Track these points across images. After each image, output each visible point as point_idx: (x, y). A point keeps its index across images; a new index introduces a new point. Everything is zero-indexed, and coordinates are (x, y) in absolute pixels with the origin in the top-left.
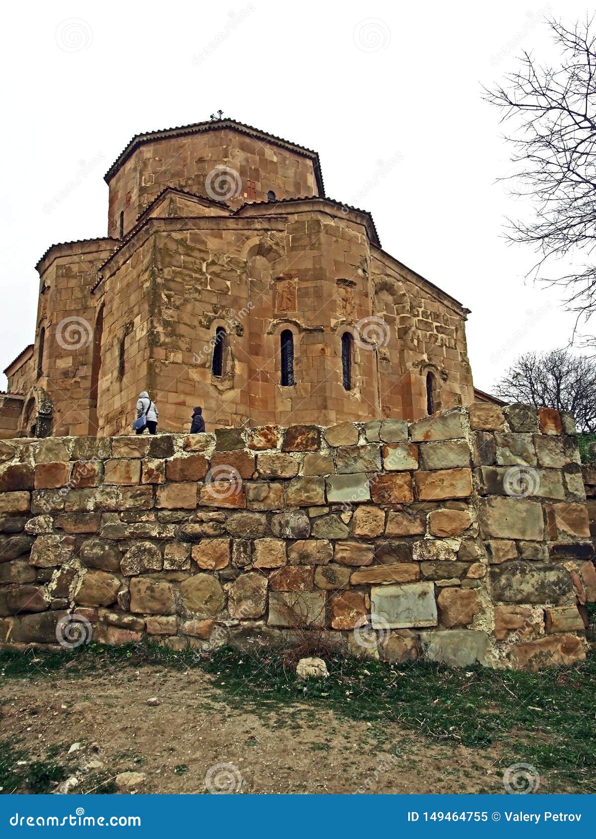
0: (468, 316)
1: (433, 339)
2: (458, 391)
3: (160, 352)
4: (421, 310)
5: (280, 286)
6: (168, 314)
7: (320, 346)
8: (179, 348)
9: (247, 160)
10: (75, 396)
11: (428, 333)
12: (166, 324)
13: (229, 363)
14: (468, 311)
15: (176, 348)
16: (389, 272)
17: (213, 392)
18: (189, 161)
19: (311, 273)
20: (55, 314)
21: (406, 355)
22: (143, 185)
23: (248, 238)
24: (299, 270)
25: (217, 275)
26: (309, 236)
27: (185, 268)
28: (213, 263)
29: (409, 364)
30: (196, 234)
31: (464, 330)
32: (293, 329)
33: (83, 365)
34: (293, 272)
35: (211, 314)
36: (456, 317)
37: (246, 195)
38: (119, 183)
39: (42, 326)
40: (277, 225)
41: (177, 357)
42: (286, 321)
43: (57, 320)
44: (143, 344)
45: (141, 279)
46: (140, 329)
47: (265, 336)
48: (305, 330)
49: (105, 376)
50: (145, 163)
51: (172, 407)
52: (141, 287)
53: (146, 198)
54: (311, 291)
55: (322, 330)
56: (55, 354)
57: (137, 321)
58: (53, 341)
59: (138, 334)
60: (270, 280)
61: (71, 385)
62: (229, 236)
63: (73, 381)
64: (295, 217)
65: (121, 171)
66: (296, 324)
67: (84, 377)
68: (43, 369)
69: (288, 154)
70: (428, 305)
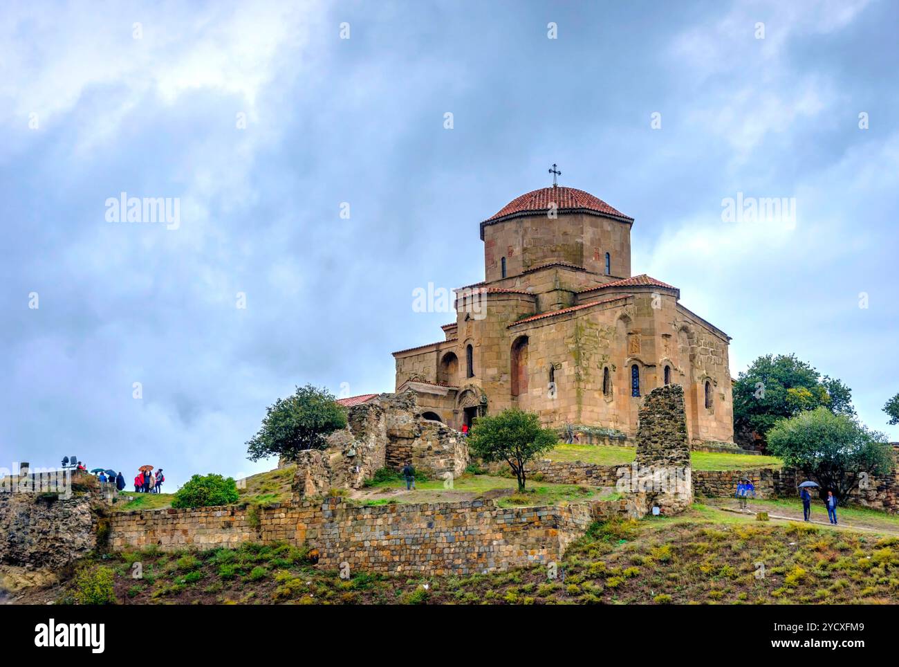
0: (731, 341)
1: (710, 360)
2: (723, 392)
3: (582, 385)
4: (702, 341)
5: (631, 337)
6: (584, 363)
7: (655, 373)
8: (590, 382)
9: (594, 233)
10: (500, 393)
11: (707, 356)
12: (585, 369)
13: (610, 387)
14: (729, 338)
15: (588, 382)
16: (686, 319)
17: (604, 404)
18: (557, 233)
19: (649, 331)
20: (483, 339)
21: (694, 372)
22: (525, 246)
23: (616, 312)
24: (641, 329)
25: (603, 337)
27: (590, 336)
28: (602, 330)
29: (696, 378)
31: (727, 351)
32: (639, 365)
33: (504, 374)
34: (638, 330)
35: (602, 360)
36: (723, 343)
37: (594, 259)
38: (498, 234)
39: (467, 343)
40: (629, 301)
41: (589, 386)
42: (635, 359)
43: (485, 342)
44: (572, 379)
45: (566, 341)
46: (568, 370)
47: (624, 368)
48: (645, 365)
49: (535, 388)
50: (526, 230)
51: (589, 413)
52: (567, 345)
53: (528, 256)
54: (649, 341)
55: (655, 366)
56: (485, 366)
57: (565, 364)
58: (483, 356)
59: (567, 372)
60: (625, 334)
61: (498, 386)
62: (608, 313)
63: (499, 383)
64: (639, 295)
65: (500, 225)
66: (640, 361)
67: (506, 381)
68: (474, 373)
69: (616, 223)
70: (706, 338)
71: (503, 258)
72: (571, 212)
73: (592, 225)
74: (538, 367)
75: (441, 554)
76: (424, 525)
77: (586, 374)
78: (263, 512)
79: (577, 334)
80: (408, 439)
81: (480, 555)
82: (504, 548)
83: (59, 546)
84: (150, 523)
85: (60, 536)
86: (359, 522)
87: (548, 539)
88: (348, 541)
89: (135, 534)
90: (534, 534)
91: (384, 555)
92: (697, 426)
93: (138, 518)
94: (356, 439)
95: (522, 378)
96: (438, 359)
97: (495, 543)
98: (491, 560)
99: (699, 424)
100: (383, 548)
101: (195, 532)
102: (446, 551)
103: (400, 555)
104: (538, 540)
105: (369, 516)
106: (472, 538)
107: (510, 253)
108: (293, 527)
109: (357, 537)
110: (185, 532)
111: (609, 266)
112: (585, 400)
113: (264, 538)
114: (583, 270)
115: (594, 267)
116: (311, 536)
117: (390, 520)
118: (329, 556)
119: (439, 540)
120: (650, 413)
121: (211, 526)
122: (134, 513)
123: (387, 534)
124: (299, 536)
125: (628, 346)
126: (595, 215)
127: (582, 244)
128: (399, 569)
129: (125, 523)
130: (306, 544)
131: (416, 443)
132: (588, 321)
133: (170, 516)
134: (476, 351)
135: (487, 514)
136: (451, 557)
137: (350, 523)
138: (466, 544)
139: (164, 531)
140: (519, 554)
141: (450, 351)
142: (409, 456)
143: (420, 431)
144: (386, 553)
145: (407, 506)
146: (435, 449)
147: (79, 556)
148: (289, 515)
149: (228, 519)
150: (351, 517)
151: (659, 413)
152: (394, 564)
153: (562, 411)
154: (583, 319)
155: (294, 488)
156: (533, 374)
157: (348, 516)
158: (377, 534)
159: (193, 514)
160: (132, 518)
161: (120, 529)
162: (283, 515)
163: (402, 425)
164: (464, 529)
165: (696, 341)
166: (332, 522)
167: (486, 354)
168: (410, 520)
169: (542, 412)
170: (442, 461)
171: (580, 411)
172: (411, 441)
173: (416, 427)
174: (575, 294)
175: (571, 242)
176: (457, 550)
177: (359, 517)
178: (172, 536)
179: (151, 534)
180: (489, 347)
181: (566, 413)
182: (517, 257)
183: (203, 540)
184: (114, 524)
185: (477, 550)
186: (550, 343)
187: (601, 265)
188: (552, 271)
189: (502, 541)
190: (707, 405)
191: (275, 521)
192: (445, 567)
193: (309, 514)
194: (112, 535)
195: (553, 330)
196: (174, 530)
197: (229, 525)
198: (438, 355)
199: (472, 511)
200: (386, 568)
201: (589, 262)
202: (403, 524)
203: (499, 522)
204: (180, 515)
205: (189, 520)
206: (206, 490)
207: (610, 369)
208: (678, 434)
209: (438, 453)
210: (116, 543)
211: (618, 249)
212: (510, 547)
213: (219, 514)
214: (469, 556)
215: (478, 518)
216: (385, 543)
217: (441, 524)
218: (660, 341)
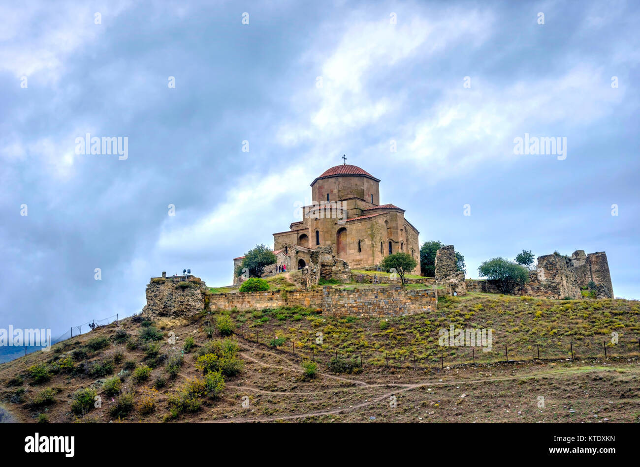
1: (413, 241)
2: (417, 255)
3: (374, 249)
5: (388, 230)
8: (376, 248)
9: (367, 185)
11: (411, 240)
12: (374, 242)
13: (383, 250)
14: (419, 233)
16: (406, 223)
17: (381, 257)
21: (408, 246)
22: (339, 189)
23: (384, 219)
24: (393, 227)
25: (380, 229)
27: (376, 228)
28: (380, 226)
29: (409, 249)
30: (377, 219)
31: (418, 238)
32: (392, 241)
33: (334, 243)
34: (391, 227)
35: (380, 239)
36: (417, 235)
37: (368, 196)
38: (326, 183)
39: (316, 230)
40: (388, 215)
41: (376, 250)
42: (390, 239)
43: (325, 230)
44: (370, 246)
45: (366, 230)
46: (367, 242)
47: (387, 243)
48: (394, 242)
49: (350, 250)
50: (339, 182)
52: (367, 232)
53: (340, 194)
54: (395, 232)
55: (398, 242)
56: (325, 240)
57: (366, 240)
58: (324, 236)
59: (367, 243)
60: (386, 228)
62: (381, 219)
64: (391, 212)
65: (326, 180)
66: (393, 240)
68: (320, 242)
69: (374, 181)
70: (412, 232)
71: (328, 194)
73: (367, 182)
74: (352, 241)
75: (382, 308)
76: (373, 297)
77: (376, 244)
78: (288, 293)
79: (372, 227)
80: (330, 266)
81: (400, 309)
82: (411, 306)
83: (189, 308)
84: (231, 298)
85: (189, 303)
86: (341, 297)
87: (432, 302)
88: (336, 304)
89: (222, 303)
90: (425, 300)
91: (355, 310)
93: (224, 296)
94: (314, 265)
95: (341, 246)
96: (297, 237)
97: (407, 304)
98: (406, 311)
100: (354, 307)
101: (254, 302)
102: (384, 307)
103: (363, 310)
104: (427, 302)
105: (346, 294)
106: (396, 302)
107: (332, 192)
108: (303, 300)
109: (341, 302)
110: (249, 302)
111: (372, 200)
112: (375, 255)
113: (289, 304)
114: (364, 201)
115: (367, 200)
116: (313, 303)
117: (357, 296)
118: (327, 310)
119: (381, 303)
120: (441, 257)
121: (262, 299)
122: (222, 294)
123: (355, 301)
124: (307, 303)
125: (387, 233)
126: (368, 178)
127: (364, 190)
128: (362, 315)
129: (217, 298)
130: (310, 307)
131: (333, 268)
132: (375, 222)
133: (241, 295)
134: (320, 233)
135: (403, 292)
136: (387, 310)
137: (337, 297)
138: (393, 304)
139: (238, 302)
140: (419, 308)
141: (304, 233)
142: (330, 273)
143: (335, 263)
144: (355, 309)
145: (365, 290)
146: (342, 271)
147: (197, 312)
148: (301, 295)
149: (270, 296)
150: (337, 294)
151: (445, 257)
152: (360, 313)
153: (365, 260)
155: (302, 283)
156: (350, 244)
157: (336, 294)
158: (351, 301)
159: (253, 294)
160: (221, 296)
161: (215, 301)
162: (298, 295)
163: (327, 260)
164: (392, 298)
165: (408, 232)
166: (328, 296)
167: (326, 235)
168: (366, 295)
169: (355, 260)
170: (345, 276)
171: (374, 260)
172: (331, 267)
173: (333, 261)
174: (363, 211)
175: (359, 189)
176: (390, 307)
177: (341, 294)
178: (242, 304)
179: (231, 303)
180: (327, 232)
181: (367, 261)
182: (335, 194)
183: (258, 305)
184: (211, 299)
185: (399, 307)
186: (358, 231)
187: (370, 199)
188: (354, 200)
189: (410, 303)
191: (294, 297)
192: (384, 314)
193: (311, 294)
194: (210, 304)
195: (360, 225)
196: (243, 301)
197: (271, 299)
198: (297, 235)
199: (396, 291)
200: (356, 315)
201: (366, 197)
202: (363, 297)
203: (409, 295)
204: (246, 295)
205: (250, 297)
206: (258, 284)
207: (383, 243)
208: (453, 265)
209: (343, 272)
210: (213, 308)
211: (375, 193)
212: (414, 305)
213: (266, 294)
214: (395, 309)
215: (399, 294)
216: (354, 305)
217: (381, 296)
218: (400, 232)
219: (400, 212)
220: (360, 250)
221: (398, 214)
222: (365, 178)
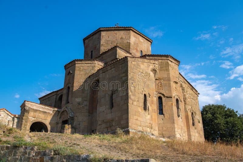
0: (199, 95)
1: (192, 102)
2: (198, 119)
3: (131, 101)
5: (157, 81)
6: (132, 89)
7: (171, 103)
9: (135, 40)
10: (82, 112)
11: (191, 100)
12: (132, 92)
13: (147, 106)
17: (144, 116)
18: (118, 38)
19: (167, 79)
21: (186, 106)
22: (102, 43)
24: (163, 77)
25: (143, 77)
26: (166, 67)
28: (142, 73)
29: (187, 109)
30: (138, 63)
31: (198, 100)
33: (86, 101)
34: (161, 78)
35: (143, 90)
36: (196, 95)
37: (135, 51)
38: (90, 42)
39: (68, 86)
41: (135, 103)
42: (160, 93)
45: (121, 76)
46: (122, 92)
47: (154, 97)
48: (166, 97)
49: (101, 107)
51: (135, 120)
52: (121, 78)
54: (167, 84)
55: (172, 97)
56: (75, 96)
59: (121, 94)
60: (154, 79)
61: (81, 107)
63: (82, 106)
66: (163, 95)
67: (86, 105)
68: (69, 101)
69: (145, 40)
70: (190, 91)
71: (92, 51)
72: (125, 29)
73: (134, 36)
74: (104, 94)
77: (134, 95)
92: (190, 135)
99: (191, 134)
107: (95, 48)
114: (130, 53)
115: (135, 55)
125: (156, 86)
127: (130, 43)
132: (135, 65)
134: (71, 89)
154: (132, 63)
165: (186, 91)
169: (105, 121)
175: (125, 42)
182: (98, 49)
187: (138, 55)
190: (193, 124)
198: (57, 96)
201: (133, 52)
207: (147, 95)
211: (146, 50)
218: (173, 85)
219: (173, 61)
220: (112, 106)
221: (170, 63)
222: (131, 31)
